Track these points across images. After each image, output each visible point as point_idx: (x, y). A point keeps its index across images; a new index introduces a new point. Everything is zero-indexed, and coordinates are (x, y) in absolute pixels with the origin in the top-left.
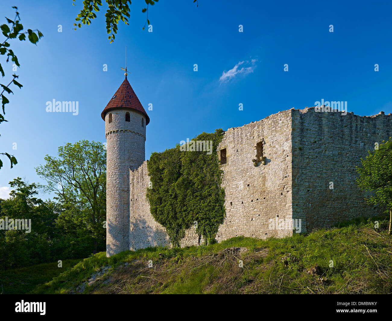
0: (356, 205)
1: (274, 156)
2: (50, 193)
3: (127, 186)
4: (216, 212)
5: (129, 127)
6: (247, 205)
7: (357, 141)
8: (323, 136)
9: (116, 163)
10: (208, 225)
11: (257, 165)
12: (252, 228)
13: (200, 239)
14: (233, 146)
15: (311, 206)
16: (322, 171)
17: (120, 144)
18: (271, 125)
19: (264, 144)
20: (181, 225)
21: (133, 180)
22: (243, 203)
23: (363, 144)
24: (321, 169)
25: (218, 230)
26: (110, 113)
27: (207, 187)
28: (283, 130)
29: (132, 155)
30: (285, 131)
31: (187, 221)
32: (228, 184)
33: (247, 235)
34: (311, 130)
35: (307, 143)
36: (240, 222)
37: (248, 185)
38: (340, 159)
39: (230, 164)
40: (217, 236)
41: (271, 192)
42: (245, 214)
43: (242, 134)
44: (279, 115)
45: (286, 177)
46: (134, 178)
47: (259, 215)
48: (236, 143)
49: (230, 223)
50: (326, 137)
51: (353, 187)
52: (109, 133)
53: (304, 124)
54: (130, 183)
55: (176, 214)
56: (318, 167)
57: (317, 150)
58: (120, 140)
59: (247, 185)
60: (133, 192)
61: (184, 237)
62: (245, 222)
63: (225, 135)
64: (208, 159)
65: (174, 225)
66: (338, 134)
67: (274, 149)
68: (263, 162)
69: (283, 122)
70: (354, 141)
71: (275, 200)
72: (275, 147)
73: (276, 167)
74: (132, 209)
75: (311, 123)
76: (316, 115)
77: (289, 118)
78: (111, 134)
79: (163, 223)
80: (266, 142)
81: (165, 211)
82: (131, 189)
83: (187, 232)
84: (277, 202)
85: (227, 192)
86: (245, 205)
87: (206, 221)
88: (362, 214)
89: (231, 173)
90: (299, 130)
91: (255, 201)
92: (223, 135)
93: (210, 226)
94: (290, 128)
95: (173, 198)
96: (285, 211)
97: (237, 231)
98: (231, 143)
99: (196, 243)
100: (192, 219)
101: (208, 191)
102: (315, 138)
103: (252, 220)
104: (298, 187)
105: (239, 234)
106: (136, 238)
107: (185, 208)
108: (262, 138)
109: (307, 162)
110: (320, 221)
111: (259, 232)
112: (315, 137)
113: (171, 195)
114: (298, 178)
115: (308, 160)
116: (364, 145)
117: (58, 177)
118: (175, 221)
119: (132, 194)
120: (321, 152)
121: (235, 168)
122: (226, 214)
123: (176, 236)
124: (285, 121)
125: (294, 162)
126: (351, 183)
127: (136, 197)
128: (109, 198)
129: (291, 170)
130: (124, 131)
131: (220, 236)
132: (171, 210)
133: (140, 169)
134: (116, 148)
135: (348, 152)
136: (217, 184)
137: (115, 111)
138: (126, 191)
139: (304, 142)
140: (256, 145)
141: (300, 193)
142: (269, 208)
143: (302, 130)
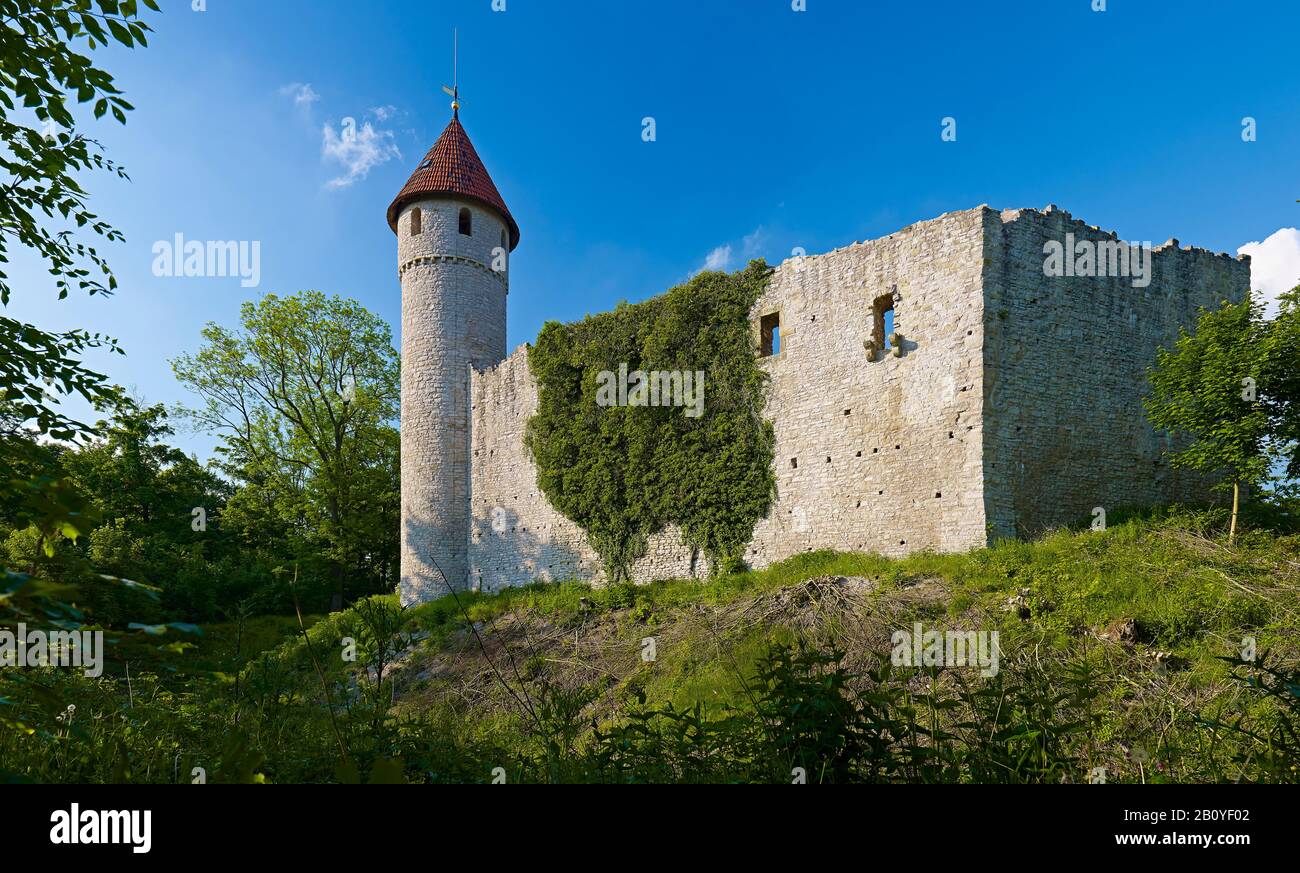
0: (1121, 474)
1: (929, 333)
2: (211, 432)
3: (464, 414)
4: (748, 485)
5: (469, 251)
6: (843, 465)
7: (1124, 307)
8: (1052, 287)
9: (434, 349)
10: (724, 523)
11: (874, 358)
12: (859, 528)
13: (694, 559)
14: (802, 306)
15: (1026, 468)
16: (1049, 378)
17: (443, 295)
18: (918, 248)
19: (898, 301)
20: (637, 522)
21: (482, 396)
22: (829, 460)
23: (1135, 316)
24: (1047, 375)
25: (753, 534)
26: (415, 206)
27: (721, 417)
28: (955, 262)
29: (477, 328)
30: (963, 265)
31: (657, 509)
32: (783, 411)
33: (842, 548)
34: (1025, 267)
35: (1016, 302)
36: (822, 512)
37: (847, 412)
38: (1088, 351)
39: (790, 354)
40: (749, 550)
41: (918, 430)
42: (837, 490)
43: (828, 272)
44: (945, 221)
45: (964, 389)
46: (484, 393)
47: (881, 493)
48: (810, 298)
49: (789, 515)
50: (1057, 290)
51: (1113, 426)
52: (410, 264)
53: (1011, 251)
54: (472, 405)
55: (622, 491)
56: (1041, 367)
57: (1038, 321)
58: (443, 286)
59: (842, 412)
60: (480, 431)
61: (643, 556)
62: (836, 511)
63: (776, 275)
64: (725, 340)
65: (613, 521)
66: (1085, 284)
67: (929, 315)
68: (895, 349)
69: (955, 243)
70: (1116, 308)
71: (931, 452)
72: (929, 308)
73: (935, 362)
74: (477, 479)
75: (1026, 250)
76: (1037, 228)
77: (974, 231)
78: (417, 265)
79: (580, 518)
80: (903, 294)
81: (590, 484)
82: (475, 422)
83: (652, 542)
84: (937, 458)
85: (779, 432)
86: (835, 464)
87: (718, 511)
88: (1132, 497)
89: (793, 378)
90: (999, 265)
91: (868, 454)
92: (768, 275)
93: (729, 523)
94: (979, 256)
95: (613, 448)
96: (961, 481)
97: (813, 536)
98: (795, 299)
99: (683, 572)
100: (675, 504)
101: (726, 428)
102: (1035, 291)
103: (859, 505)
104: (996, 417)
105: (818, 544)
106: (489, 558)
107: (652, 475)
108: (890, 284)
109: (1017, 353)
110: (1043, 509)
111: (879, 538)
112: (1034, 287)
113: (608, 440)
114: (996, 394)
115: (1018, 348)
116: (1139, 319)
117: (235, 391)
118: (620, 510)
119: (479, 435)
120: (1048, 330)
121: (806, 365)
122: (776, 492)
123: (621, 554)
124: (962, 239)
125: (988, 350)
126: (1110, 416)
127: (489, 445)
128: (412, 446)
129: (980, 371)
130: (455, 259)
131: (758, 552)
132: (608, 479)
133: (503, 368)
134: (432, 307)
135: (1104, 335)
136: (750, 410)
137: (430, 202)
138: (460, 429)
139: (1010, 297)
140: (872, 304)
141: (1000, 433)
142: (911, 473)
143: (1006, 266)
